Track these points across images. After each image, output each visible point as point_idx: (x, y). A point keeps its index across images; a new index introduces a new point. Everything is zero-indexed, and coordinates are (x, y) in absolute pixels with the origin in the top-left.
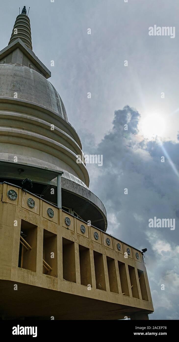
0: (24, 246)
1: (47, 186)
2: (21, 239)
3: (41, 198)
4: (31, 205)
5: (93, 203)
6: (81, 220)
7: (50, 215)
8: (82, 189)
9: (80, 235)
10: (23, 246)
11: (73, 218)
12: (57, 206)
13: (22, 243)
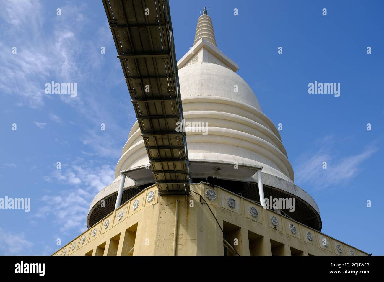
0: (229, 251)
1: (247, 183)
2: (224, 242)
3: (241, 196)
4: (232, 204)
5: (302, 199)
6: (288, 218)
7: (253, 215)
8: (287, 184)
9: (289, 236)
10: (227, 250)
11: (279, 217)
12: (260, 204)
13: (226, 246)
